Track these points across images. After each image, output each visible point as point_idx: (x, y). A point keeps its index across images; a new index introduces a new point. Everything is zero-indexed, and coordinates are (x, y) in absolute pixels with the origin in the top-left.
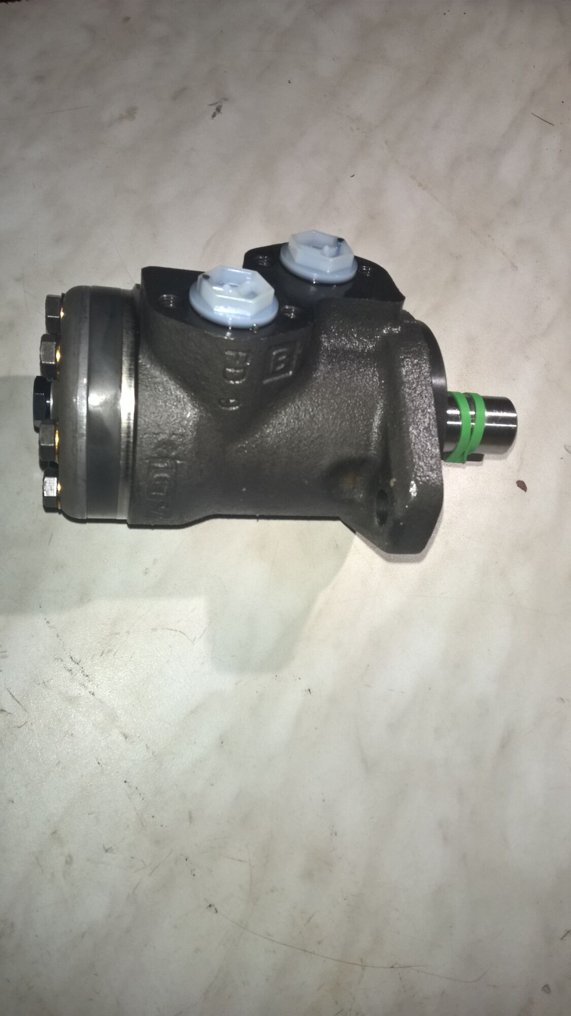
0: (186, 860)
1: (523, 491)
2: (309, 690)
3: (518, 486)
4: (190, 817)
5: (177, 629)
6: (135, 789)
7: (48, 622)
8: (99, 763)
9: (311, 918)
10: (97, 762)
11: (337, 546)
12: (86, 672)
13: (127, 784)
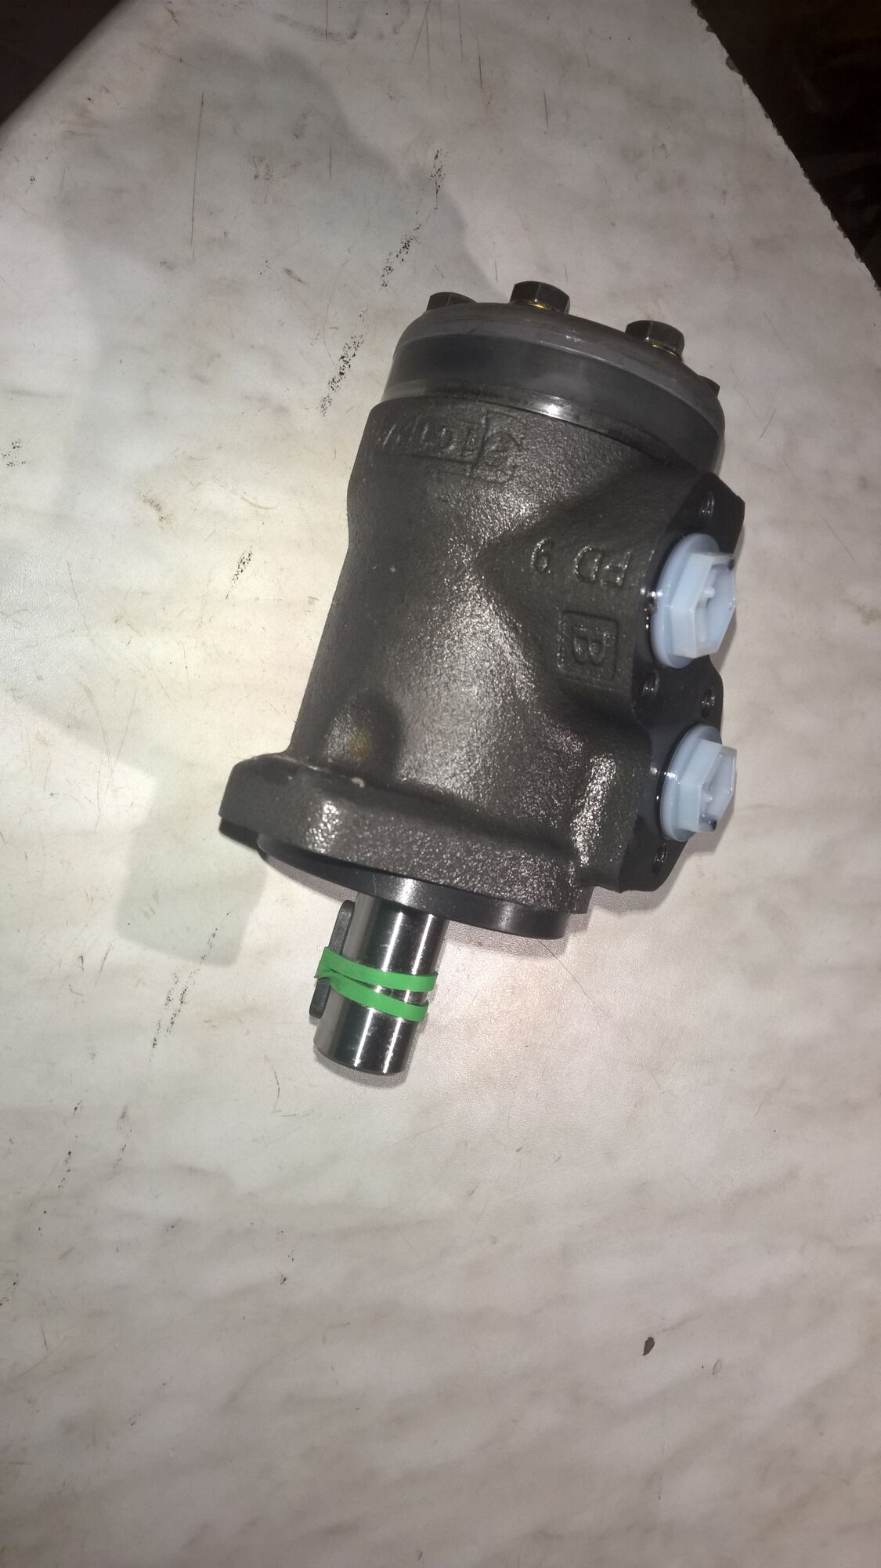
0: (14, 1284)
1: (643, 1352)
2: (285, 1280)
3: (647, 1342)
4: (66, 1254)
5: (280, 1083)
6: (67, 1169)
7: (214, 935)
8: (76, 1109)
9: (22, 1463)
10: (76, 1105)
11: (473, 1192)
12: (176, 1020)
13: (68, 1156)
